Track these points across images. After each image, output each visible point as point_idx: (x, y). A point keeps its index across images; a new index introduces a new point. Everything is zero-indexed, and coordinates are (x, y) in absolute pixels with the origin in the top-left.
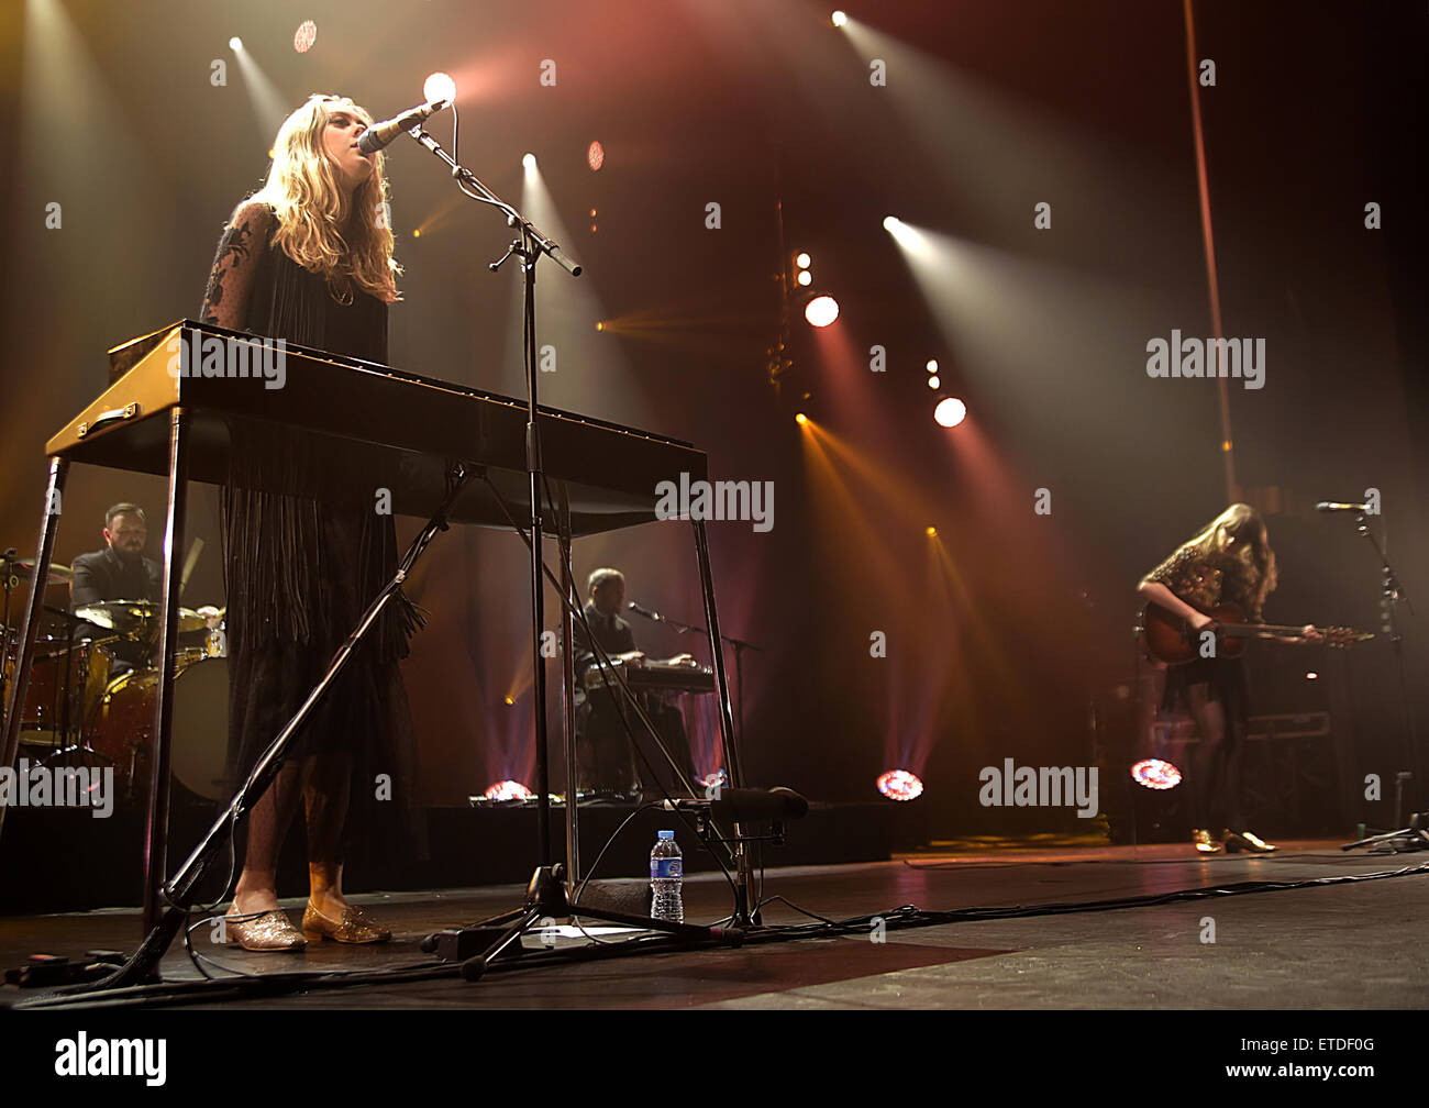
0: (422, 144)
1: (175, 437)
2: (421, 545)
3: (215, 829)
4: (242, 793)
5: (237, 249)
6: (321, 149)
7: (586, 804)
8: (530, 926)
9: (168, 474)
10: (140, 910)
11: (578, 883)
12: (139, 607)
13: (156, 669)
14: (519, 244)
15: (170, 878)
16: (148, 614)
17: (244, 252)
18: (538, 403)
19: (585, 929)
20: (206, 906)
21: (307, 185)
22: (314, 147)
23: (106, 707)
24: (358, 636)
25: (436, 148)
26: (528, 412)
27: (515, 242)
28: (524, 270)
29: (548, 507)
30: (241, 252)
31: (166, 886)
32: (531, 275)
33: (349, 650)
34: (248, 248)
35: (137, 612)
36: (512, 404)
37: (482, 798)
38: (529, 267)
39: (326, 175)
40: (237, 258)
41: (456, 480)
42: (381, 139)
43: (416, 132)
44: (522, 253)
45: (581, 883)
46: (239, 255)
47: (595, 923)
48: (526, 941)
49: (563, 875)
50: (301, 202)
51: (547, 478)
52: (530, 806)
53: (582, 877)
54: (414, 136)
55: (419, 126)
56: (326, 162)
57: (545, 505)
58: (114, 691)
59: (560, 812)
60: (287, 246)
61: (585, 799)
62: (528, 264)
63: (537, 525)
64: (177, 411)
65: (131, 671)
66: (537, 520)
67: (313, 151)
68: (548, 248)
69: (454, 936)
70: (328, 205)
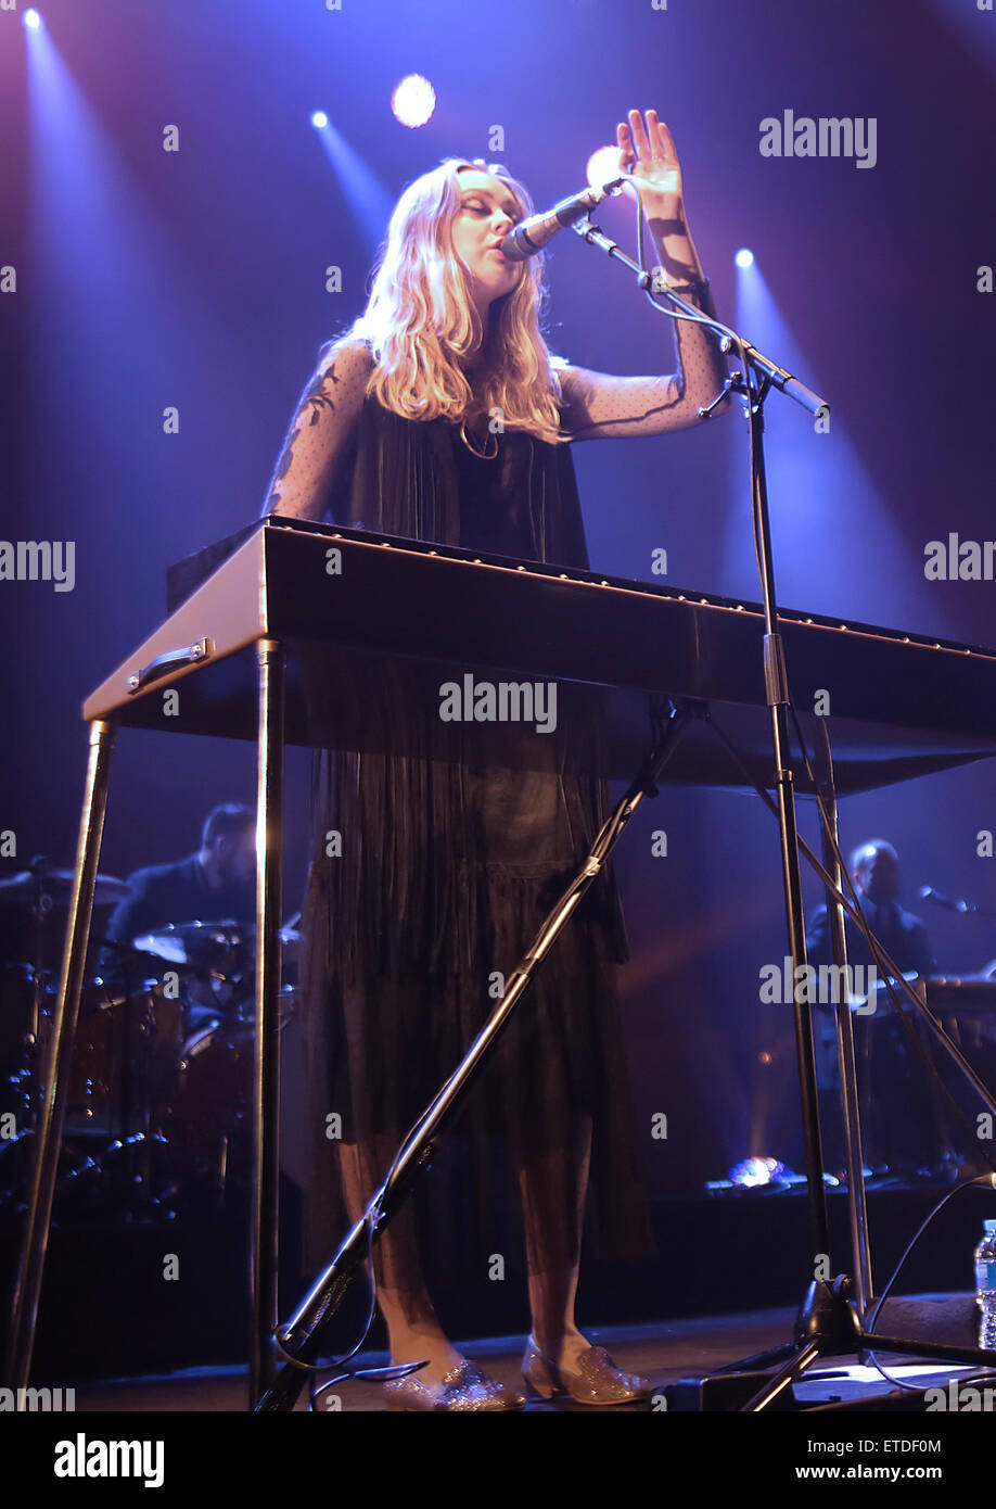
0: (592, 243)
1: (265, 684)
2: (620, 820)
3: (346, 1246)
4: (382, 1191)
5: (318, 402)
6: (449, 247)
7: (876, 1186)
8: (806, 1368)
9: (255, 737)
10: (243, 1369)
11: (870, 1303)
12: (224, 931)
13: (251, 1019)
14: (739, 377)
15: (286, 1317)
16: (235, 941)
17: (327, 404)
18: (778, 605)
19: (885, 1369)
20: (339, 1359)
21: (423, 301)
22: (440, 241)
23: (183, 1078)
24: (537, 956)
25: (612, 248)
26: (764, 620)
27: (733, 374)
28: (747, 414)
29: (801, 755)
30: (322, 405)
31: (281, 1333)
32: (757, 420)
33: (523, 977)
34: (333, 398)
35: (220, 939)
36: (740, 608)
37: (725, 1185)
38: (755, 409)
39: (452, 283)
40: (316, 414)
41: (665, 723)
42: (533, 240)
43: (583, 227)
44: (743, 390)
45: (875, 1302)
46: (318, 407)
47: (900, 1360)
48: (802, 1393)
49: (849, 1292)
50: (411, 326)
51: (797, 714)
52: (796, 1193)
53: (878, 1292)
54: (580, 232)
55: (586, 218)
56: (454, 267)
57: (796, 752)
58: (194, 1051)
59: (840, 1200)
60: (385, 393)
61: (874, 1178)
62: (753, 405)
63: (786, 782)
64: (265, 646)
65: (215, 1024)
66: (786, 775)
67: (438, 248)
68: (781, 381)
69: (695, 1388)
70: (453, 330)
